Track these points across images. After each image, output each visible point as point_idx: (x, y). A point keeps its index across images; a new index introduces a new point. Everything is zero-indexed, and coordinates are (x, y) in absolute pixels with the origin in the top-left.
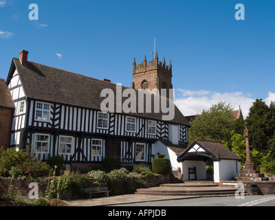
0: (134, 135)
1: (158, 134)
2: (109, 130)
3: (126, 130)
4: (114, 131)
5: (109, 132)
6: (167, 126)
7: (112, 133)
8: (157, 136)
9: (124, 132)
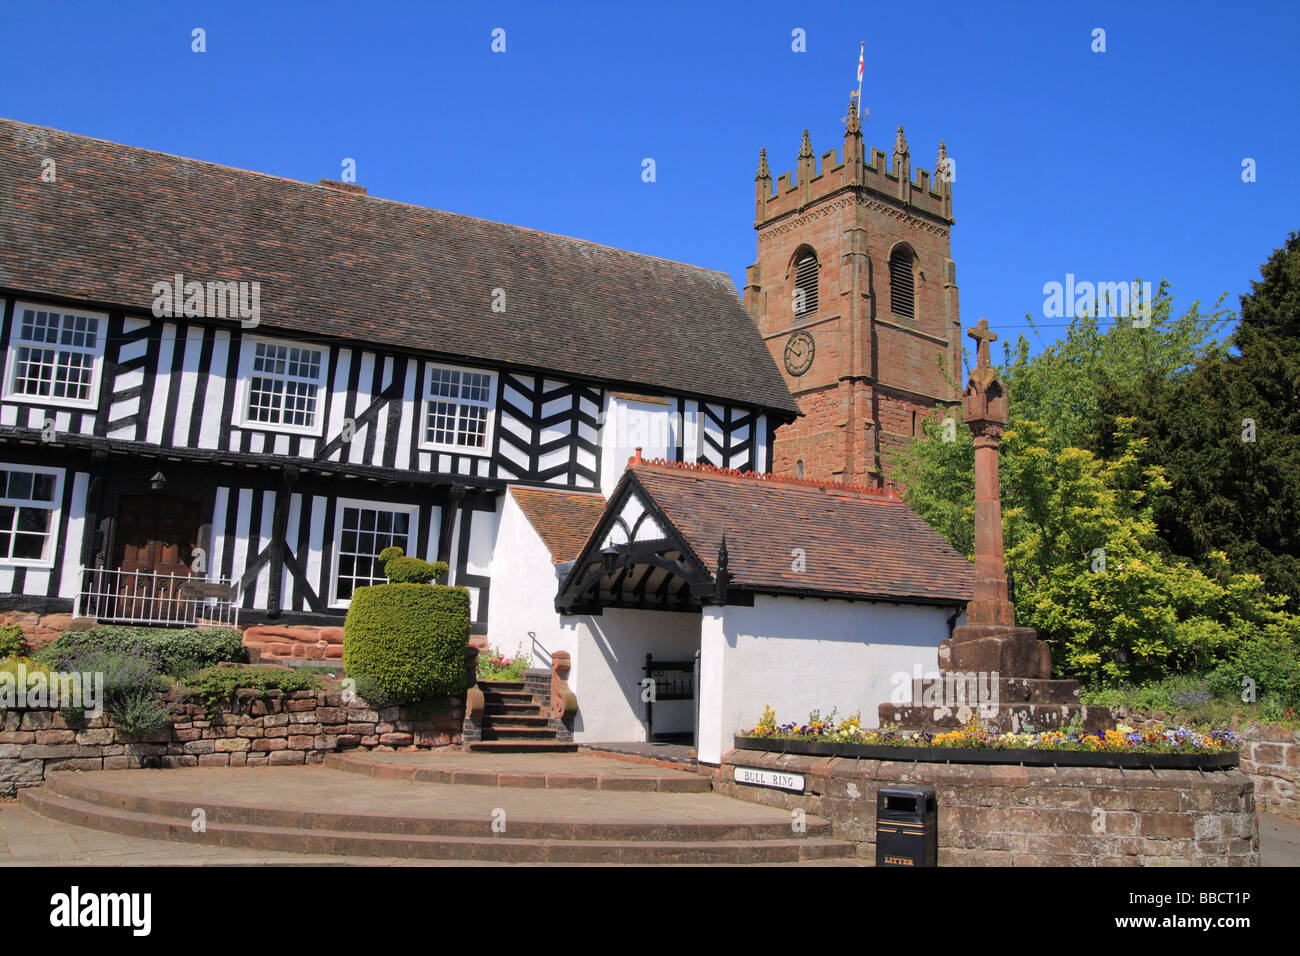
0: (307, 450)
1: (507, 450)
2: (101, 414)
3: (239, 418)
4: (141, 420)
5: (103, 425)
6: (587, 407)
7: (128, 434)
8: (497, 460)
9: (226, 427)
